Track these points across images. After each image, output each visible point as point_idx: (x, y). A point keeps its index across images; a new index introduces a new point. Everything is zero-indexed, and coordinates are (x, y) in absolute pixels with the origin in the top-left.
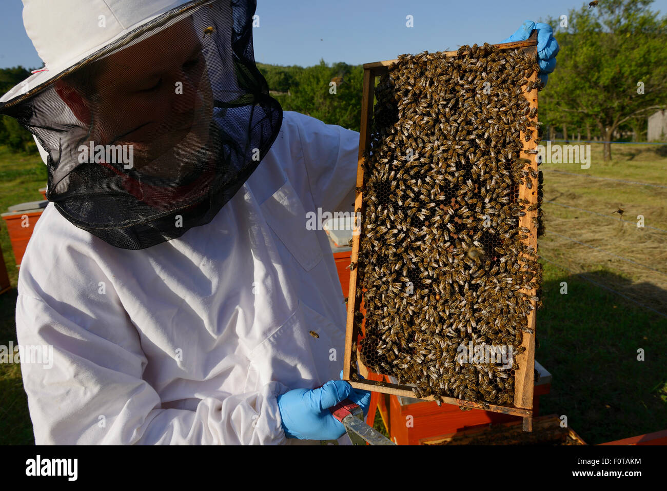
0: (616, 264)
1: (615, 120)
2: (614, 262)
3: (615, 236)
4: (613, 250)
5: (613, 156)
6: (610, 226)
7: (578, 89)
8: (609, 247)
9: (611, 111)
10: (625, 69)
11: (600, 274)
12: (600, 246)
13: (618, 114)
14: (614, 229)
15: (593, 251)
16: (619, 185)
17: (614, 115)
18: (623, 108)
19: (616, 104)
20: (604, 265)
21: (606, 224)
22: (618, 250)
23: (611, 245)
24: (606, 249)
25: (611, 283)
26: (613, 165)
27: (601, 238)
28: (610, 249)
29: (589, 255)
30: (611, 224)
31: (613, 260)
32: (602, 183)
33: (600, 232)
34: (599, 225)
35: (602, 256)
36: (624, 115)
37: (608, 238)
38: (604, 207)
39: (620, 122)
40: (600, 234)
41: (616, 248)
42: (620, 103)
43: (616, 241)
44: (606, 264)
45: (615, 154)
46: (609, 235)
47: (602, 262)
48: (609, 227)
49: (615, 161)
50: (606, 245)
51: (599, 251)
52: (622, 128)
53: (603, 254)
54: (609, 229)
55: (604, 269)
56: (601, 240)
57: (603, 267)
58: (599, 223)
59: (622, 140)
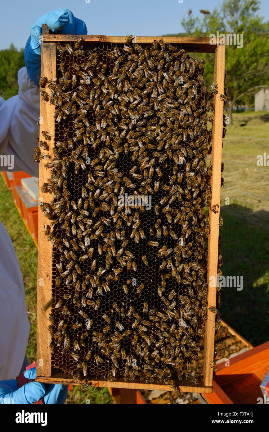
0: (242, 198)
1: (235, 96)
2: (241, 197)
3: (240, 178)
4: (240, 188)
5: (234, 123)
6: (237, 172)
7: (210, 73)
8: (237, 186)
9: (232, 89)
10: (241, 58)
11: (233, 206)
12: (231, 186)
13: (236, 92)
14: (239, 174)
15: (226, 191)
16: (239, 142)
17: (234, 92)
18: (240, 87)
19: (235, 84)
20: (235, 200)
21: (233, 170)
22: (243, 188)
23: (238, 185)
24: (235, 188)
25: (240, 212)
26: (234, 129)
27: (230, 180)
28: (237, 188)
29: (224, 193)
30: (237, 170)
31: (240, 196)
32: (228, 142)
33: (230, 176)
34: (229, 171)
35: (233, 193)
36: (240, 93)
37: (236, 181)
38: (230, 158)
39: (238, 98)
40: (230, 178)
41: (242, 187)
42: (238, 83)
43: (241, 182)
44: (236, 198)
45: (235, 121)
46: (236, 178)
47: (233, 197)
48: (235, 172)
49: (235, 126)
50: (235, 185)
51: (231, 190)
52: (238, 102)
53: (233, 191)
54: (235, 173)
55: (235, 203)
56: (231, 182)
57: (234, 201)
58: (229, 170)
59: (238, 111)
